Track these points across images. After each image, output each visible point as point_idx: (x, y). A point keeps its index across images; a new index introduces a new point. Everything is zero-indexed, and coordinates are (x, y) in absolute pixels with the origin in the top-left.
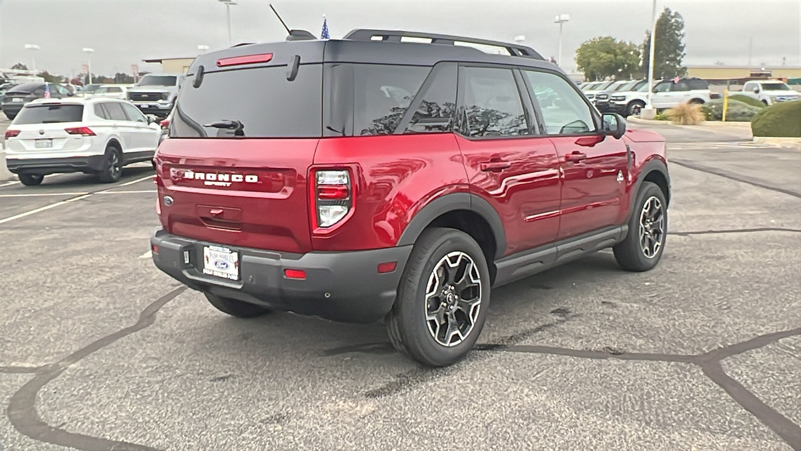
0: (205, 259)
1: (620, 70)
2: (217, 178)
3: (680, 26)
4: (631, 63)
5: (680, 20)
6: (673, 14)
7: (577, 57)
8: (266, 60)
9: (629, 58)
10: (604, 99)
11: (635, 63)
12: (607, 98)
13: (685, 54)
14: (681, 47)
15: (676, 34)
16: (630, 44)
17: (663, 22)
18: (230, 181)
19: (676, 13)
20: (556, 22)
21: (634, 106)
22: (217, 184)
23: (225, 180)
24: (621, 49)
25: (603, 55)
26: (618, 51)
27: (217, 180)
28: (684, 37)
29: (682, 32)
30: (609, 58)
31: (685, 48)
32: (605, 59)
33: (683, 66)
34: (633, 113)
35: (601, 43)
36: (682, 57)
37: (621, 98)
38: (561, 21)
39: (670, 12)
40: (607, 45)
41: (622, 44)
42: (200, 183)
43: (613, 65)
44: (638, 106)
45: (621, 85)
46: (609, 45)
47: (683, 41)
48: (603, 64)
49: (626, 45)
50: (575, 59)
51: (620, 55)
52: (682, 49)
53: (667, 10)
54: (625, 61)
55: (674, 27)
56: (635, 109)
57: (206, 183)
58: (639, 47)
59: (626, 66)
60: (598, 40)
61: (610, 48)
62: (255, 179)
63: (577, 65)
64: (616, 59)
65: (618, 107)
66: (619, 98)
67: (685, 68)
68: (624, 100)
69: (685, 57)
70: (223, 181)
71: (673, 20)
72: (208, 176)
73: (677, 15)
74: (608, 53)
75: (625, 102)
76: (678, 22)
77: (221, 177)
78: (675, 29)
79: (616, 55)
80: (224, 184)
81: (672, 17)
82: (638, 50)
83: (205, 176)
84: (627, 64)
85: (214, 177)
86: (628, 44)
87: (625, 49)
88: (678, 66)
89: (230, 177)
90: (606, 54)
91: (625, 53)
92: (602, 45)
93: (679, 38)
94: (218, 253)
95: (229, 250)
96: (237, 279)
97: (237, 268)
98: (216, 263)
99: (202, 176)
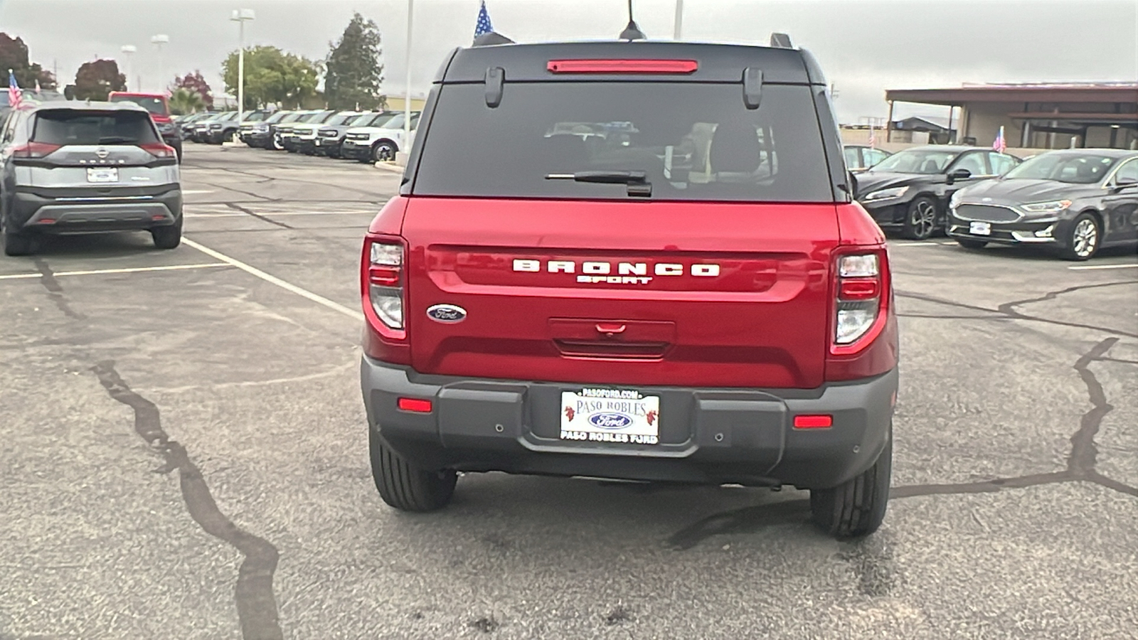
0: (564, 413)
1: (289, 95)
2: (614, 269)
3: (375, 39)
4: (305, 85)
5: (375, 31)
6: (365, 22)
7: (224, 72)
8: (688, 70)
9: (303, 79)
10: (331, 136)
11: (311, 85)
12: (336, 136)
13: (382, 78)
14: (378, 68)
15: (372, 50)
16: (303, 58)
17: (353, 32)
18: (650, 274)
19: (370, 22)
20: (233, 20)
21: (381, 149)
22: (610, 280)
23: (638, 273)
24: (290, 65)
25: (265, 71)
26: (286, 67)
27: (614, 274)
28: (382, 55)
29: (378, 47)
30: (275, 77)
31: (382, 71)
32: (269, 78)
33: (381, 95)
34: (381, 157)
35: (261, 54)
36: (380, 81)
37: (362, 136)
38: (241, 19)
39: (361, 19)
40: (268, 59)
41: (291, 60)
42: (563, 279)
43: (281, 87)
44: (387, 148)
45: (284, 116)
46: (273, 58)
47: (380, 61)
48: (265, 85)
49: (297, 59)
50: (220, 74)
51: (290, 73)
52: (379, 70)
53: (357, 15)
54: (298, 82)
55: (367, 40)
56: (382, 152)
57: (581, 279)
58: (316, 64)
59: (299, 89)
60: (255, 50)
61: (275, 63)
62: (714, 270)
63: (224, 84)
64: (284, 78)
65: (359, 148)
66: (359, 136)
67: (384, 98)
68: (368, 139)
69: (383, 81)
70: (631, 275)
71: (367, 31)
72: (588, 267)
73: (371, 24)
74: (272, 69)
75: (370, 143)
76: (373, 34)
77: (624, 268)
78: (370, 43)
79: (284, 73)
80: (633, 280)
81: (365, 26)
82: (313, 68)
83: (579, 267)
84: (299, 86)
85: (605, 267)
86: (299, 58)
87: (295, 65)
88: (374, 94)
89: (651, 269)
90: (269, 71)
91: (296, 71)
92: (262, 57)
93: (375, 56)
94: (604, 401)
95: (634, 394)
96: (655, 441)
97: (655, 423)
98: (595, 420)
99: (569, 267)
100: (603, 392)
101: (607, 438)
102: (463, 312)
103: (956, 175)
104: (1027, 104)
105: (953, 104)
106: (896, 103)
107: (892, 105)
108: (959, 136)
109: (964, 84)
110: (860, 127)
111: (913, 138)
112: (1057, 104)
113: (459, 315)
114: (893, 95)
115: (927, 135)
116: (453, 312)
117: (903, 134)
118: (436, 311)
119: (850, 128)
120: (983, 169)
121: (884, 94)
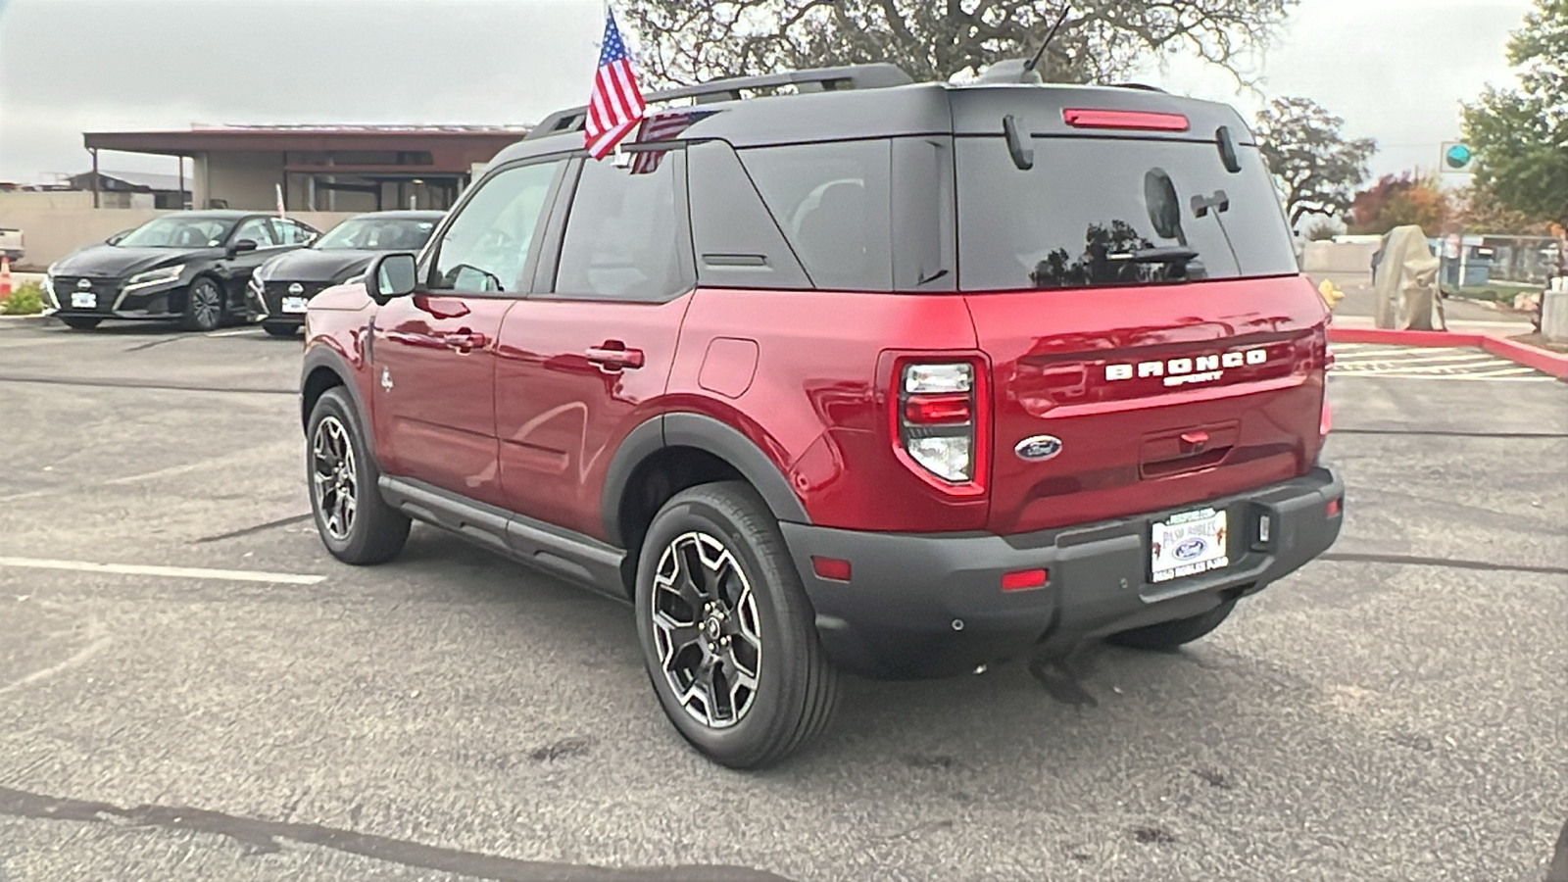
0: (1154, 551)
2: (1194, 365)
8: (1182, 126)
18: (1221, 367)
22: (1192, 379)
23: (1211, 367)
27: (1194, 371)
42: (1155, 385)
57: (1169, 382)
62: (1261, 356)
70: (1208, 370)
72: (1173, 366)
77: (1201, 363)
80: (1208, 377)
83: (1166, 368)
85: (1187, 364)
89: (1220, 361)
94: (1186, 527)
95: (1210, 511)
96: (1224, 562)
97: (1223, 541)
98: (1179, 551)
99: (1157, 368)
100: (1186, 515)
101: (1190, 571)
102: (1059, 442)
103: (239, 248)
104: (285, 154)
105: (181, 154)
106: (100, 152)
107: (95, 155)
108: (198, 197)
109: (193, 125)
110: (47, 188)
111: (132, 201)
112: (331, 153)
113: (1056, 446)
114: (94, 141)
115: (150, 198)
116: (1049, 443)
117: (116, 197)
118: (1028, 447)
119: (32, 189)
120: (268, 240)
121: (82, 139)
